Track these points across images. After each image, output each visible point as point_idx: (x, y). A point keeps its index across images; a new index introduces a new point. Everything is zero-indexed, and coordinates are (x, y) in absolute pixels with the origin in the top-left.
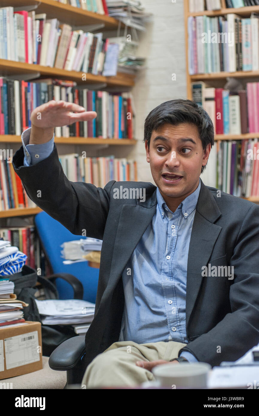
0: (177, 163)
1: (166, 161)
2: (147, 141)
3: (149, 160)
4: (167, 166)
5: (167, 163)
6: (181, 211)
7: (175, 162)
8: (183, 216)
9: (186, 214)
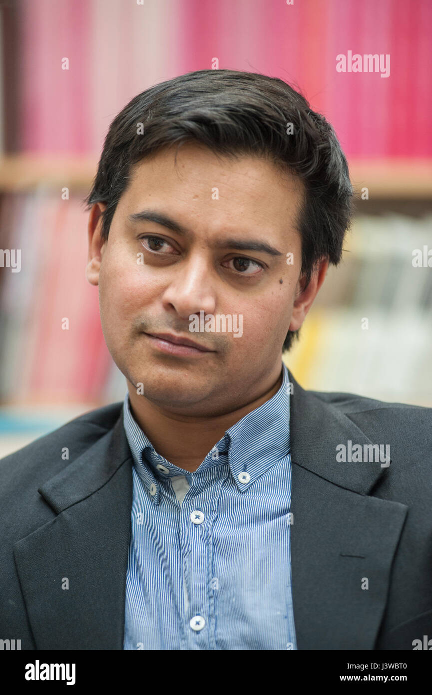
0: (208, 303)
1: (164, 288)
2: (102, 208)
3: (95, 276)
4: (169, 306)
5: (170, 295)
6: (227, 463)
7: (202, 296)
8: (234, 482)
9: (244, 478)
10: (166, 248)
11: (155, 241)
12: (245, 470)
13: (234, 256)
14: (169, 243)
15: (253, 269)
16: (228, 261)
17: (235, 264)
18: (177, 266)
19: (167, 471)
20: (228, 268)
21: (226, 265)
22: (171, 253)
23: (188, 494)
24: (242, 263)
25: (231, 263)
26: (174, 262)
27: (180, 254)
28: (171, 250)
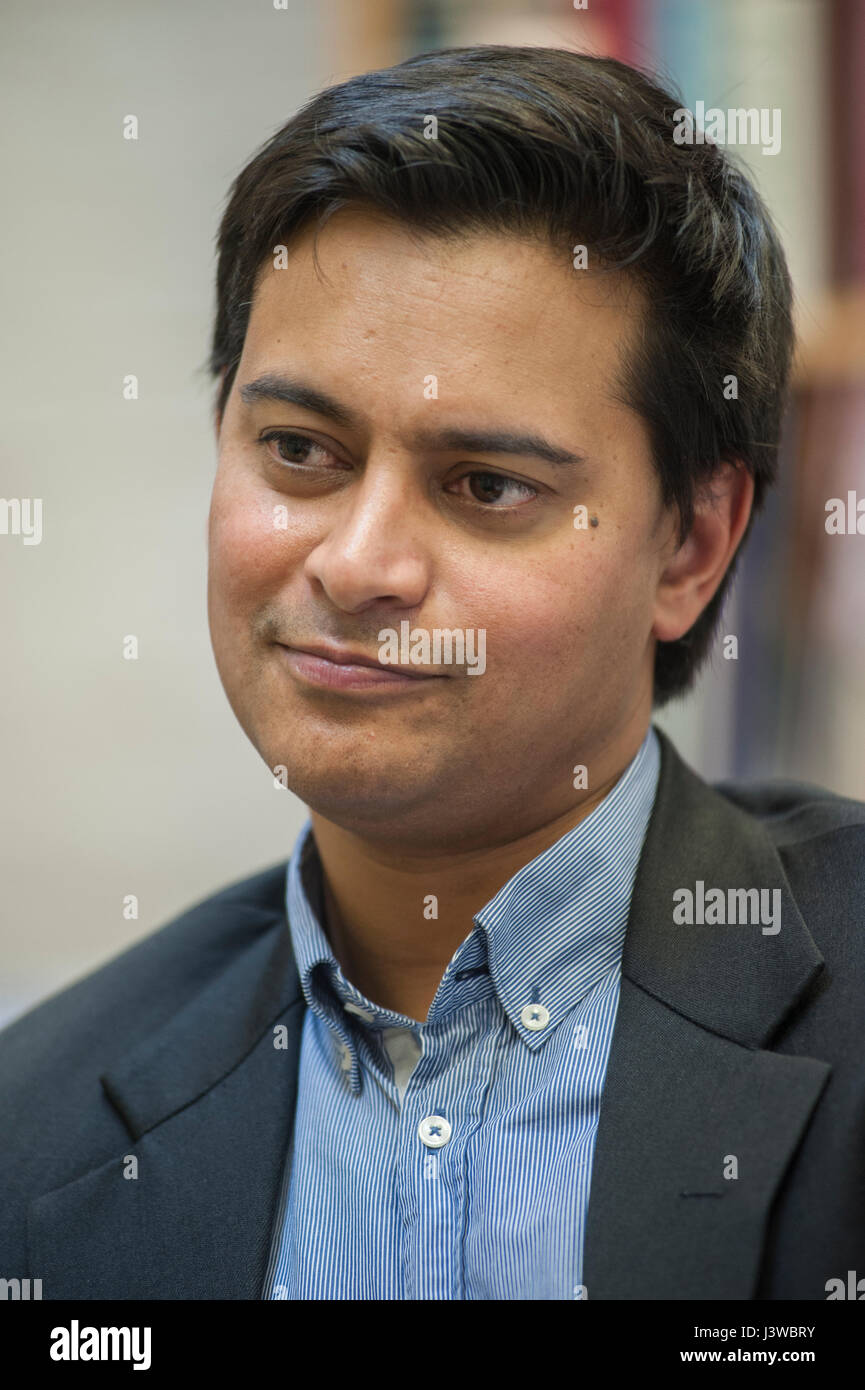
10: (317, 457)
11: (294, 445)
12: (535, 1000)
13: (474, 469)
14: (324, 447)
15: (512, 497)
16: (458, 481)
17: (472, 486)
18: (343, 494)
19: (367, 1017)
20: (460, 494)
21: (455, 489)
22: (328, 467)
23: (416, 1076)
24: (489, 485)
25: (466, 484)
26: (337, 487)
27: (348, 466)
28: (331, 461)
